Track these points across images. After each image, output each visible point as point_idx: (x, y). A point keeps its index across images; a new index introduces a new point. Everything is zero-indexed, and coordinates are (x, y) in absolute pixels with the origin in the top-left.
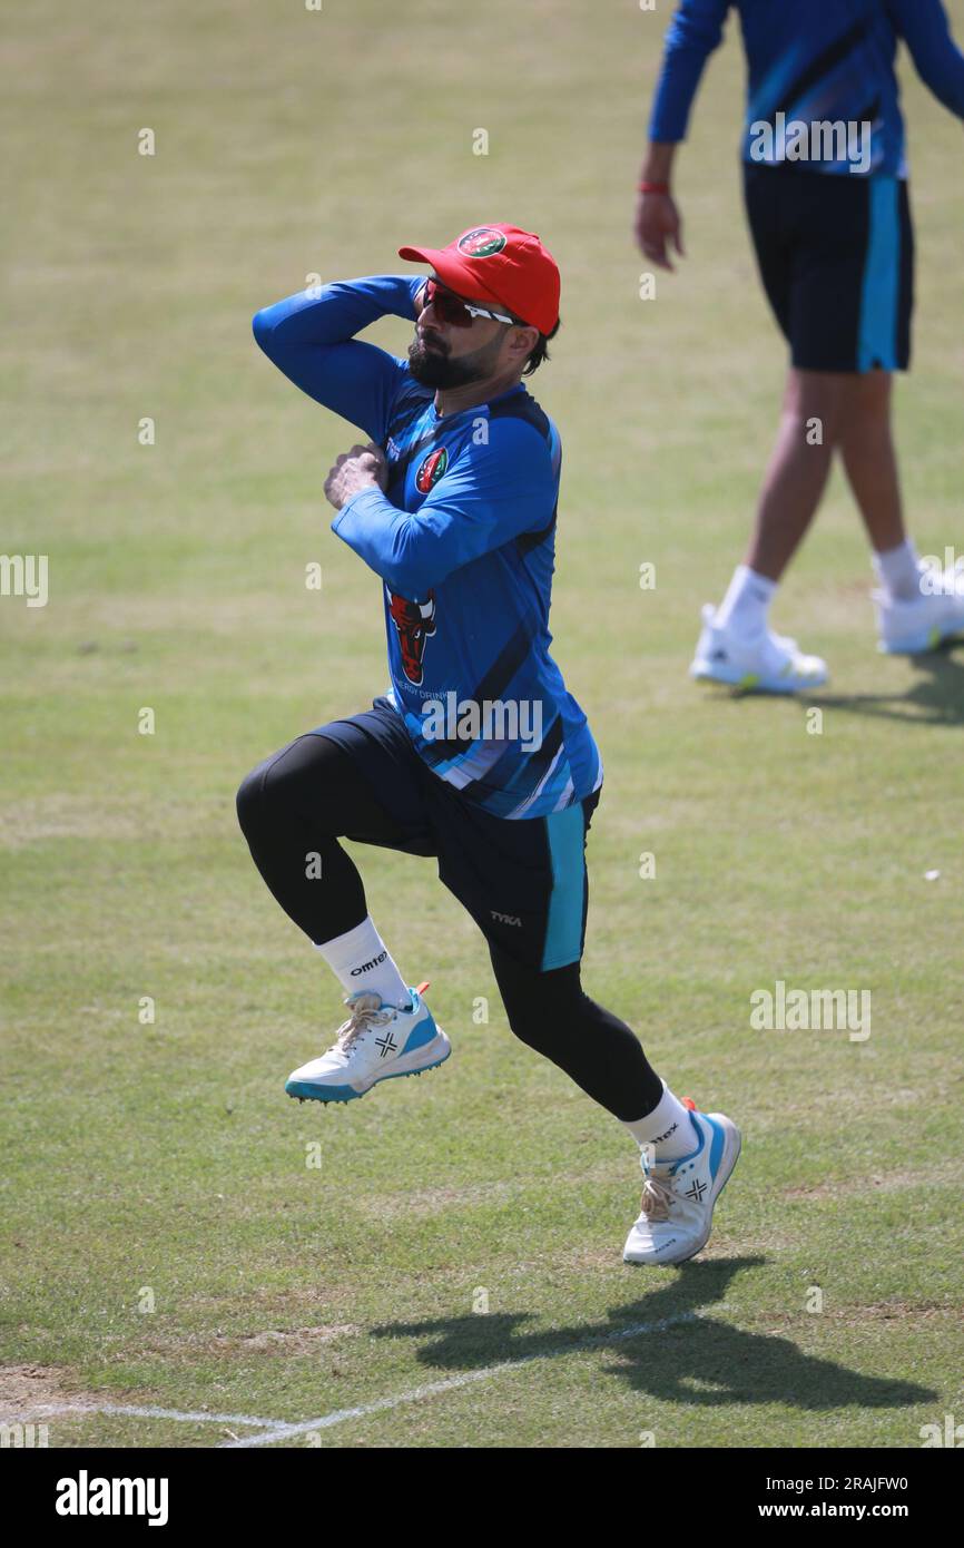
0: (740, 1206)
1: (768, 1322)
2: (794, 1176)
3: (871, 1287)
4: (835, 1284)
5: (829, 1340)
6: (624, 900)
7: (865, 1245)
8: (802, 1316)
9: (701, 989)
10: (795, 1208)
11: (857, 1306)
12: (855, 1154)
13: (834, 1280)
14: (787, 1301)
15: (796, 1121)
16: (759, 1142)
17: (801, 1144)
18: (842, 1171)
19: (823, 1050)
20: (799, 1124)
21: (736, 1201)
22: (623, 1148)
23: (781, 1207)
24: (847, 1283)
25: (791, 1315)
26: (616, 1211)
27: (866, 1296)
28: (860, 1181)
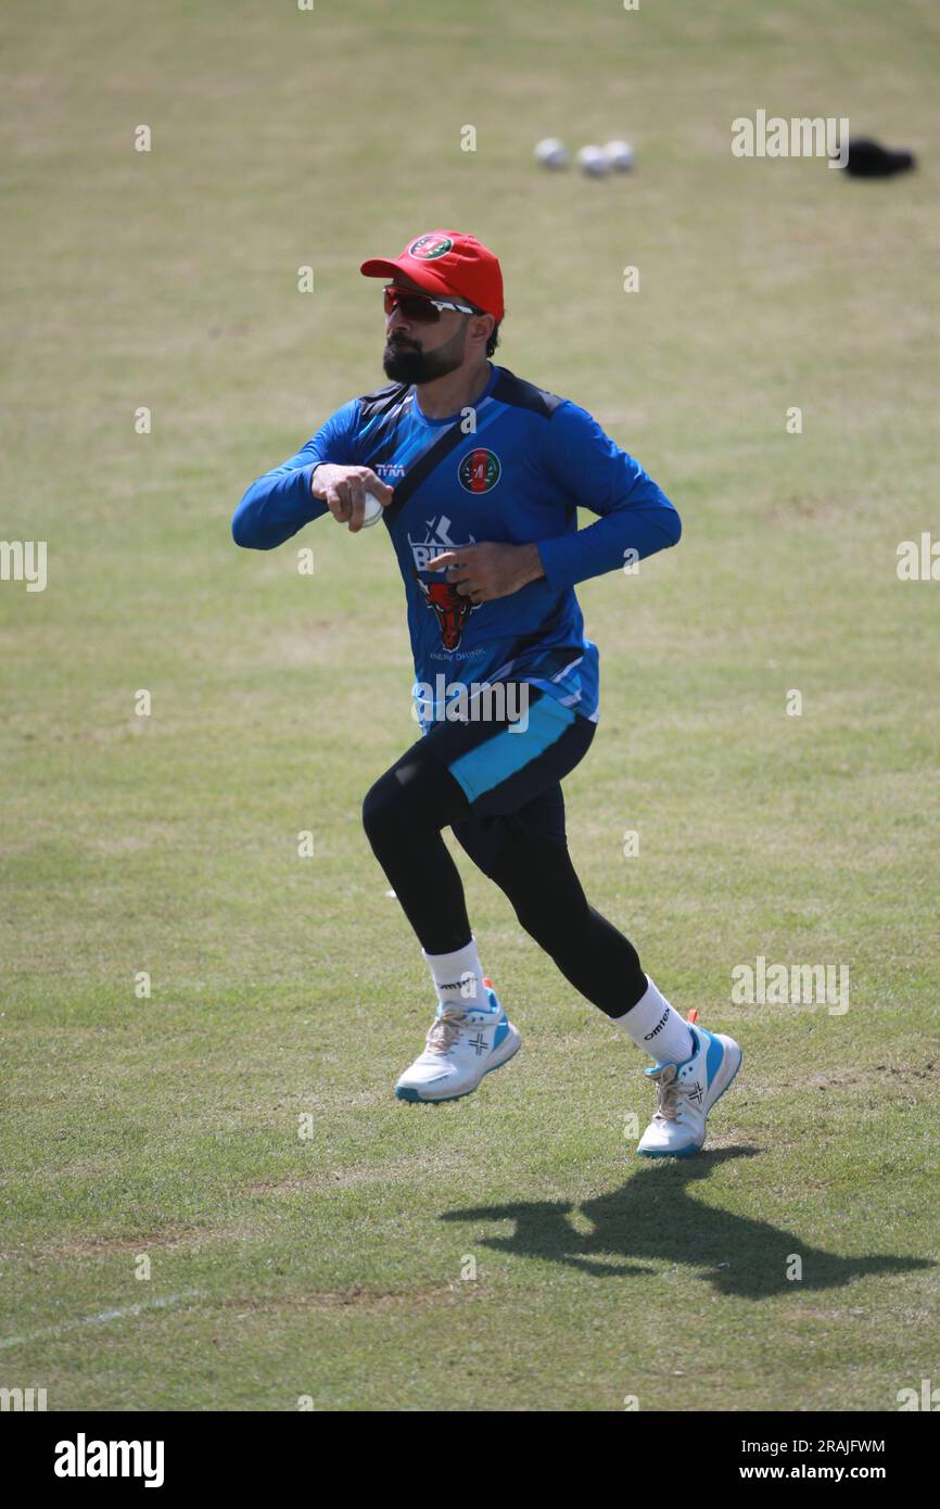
0: (208, 1200)
1: (234, 1307)
2: (259, 1171)
3: (330, 1275)
4: (296, 1272)
5: (291, 1324)
6: (103, 915)
7: (326, 1236)
8: (266, 1302)
9: (173, 998)
10: (260, 1202)
11: (318, 1292)
12: (316, 1153)
13: (296, 1269)
14: (253, 1288)
15: (262, 1121)
16: (227, 1140)
17: (266, 1142)
18: (304, 1167)
19: (287, 1056)
20: (264, 1124)
21: (205, 1196)
22: (99, 1146)
23: (247, 1200)
24: (308, 1272)
25: (256, 1301)
26: (93, 1203)
27: (327, 1283)
28: (321, 1177)
